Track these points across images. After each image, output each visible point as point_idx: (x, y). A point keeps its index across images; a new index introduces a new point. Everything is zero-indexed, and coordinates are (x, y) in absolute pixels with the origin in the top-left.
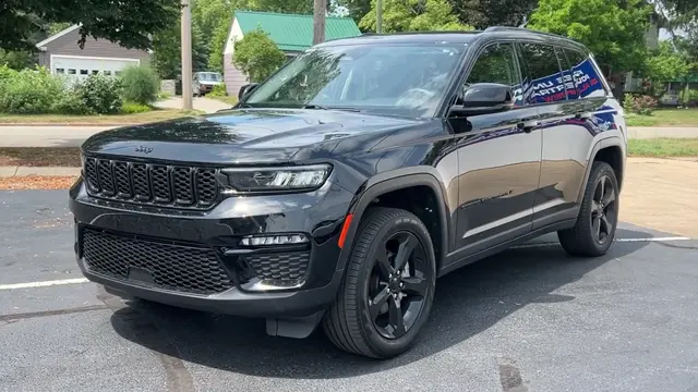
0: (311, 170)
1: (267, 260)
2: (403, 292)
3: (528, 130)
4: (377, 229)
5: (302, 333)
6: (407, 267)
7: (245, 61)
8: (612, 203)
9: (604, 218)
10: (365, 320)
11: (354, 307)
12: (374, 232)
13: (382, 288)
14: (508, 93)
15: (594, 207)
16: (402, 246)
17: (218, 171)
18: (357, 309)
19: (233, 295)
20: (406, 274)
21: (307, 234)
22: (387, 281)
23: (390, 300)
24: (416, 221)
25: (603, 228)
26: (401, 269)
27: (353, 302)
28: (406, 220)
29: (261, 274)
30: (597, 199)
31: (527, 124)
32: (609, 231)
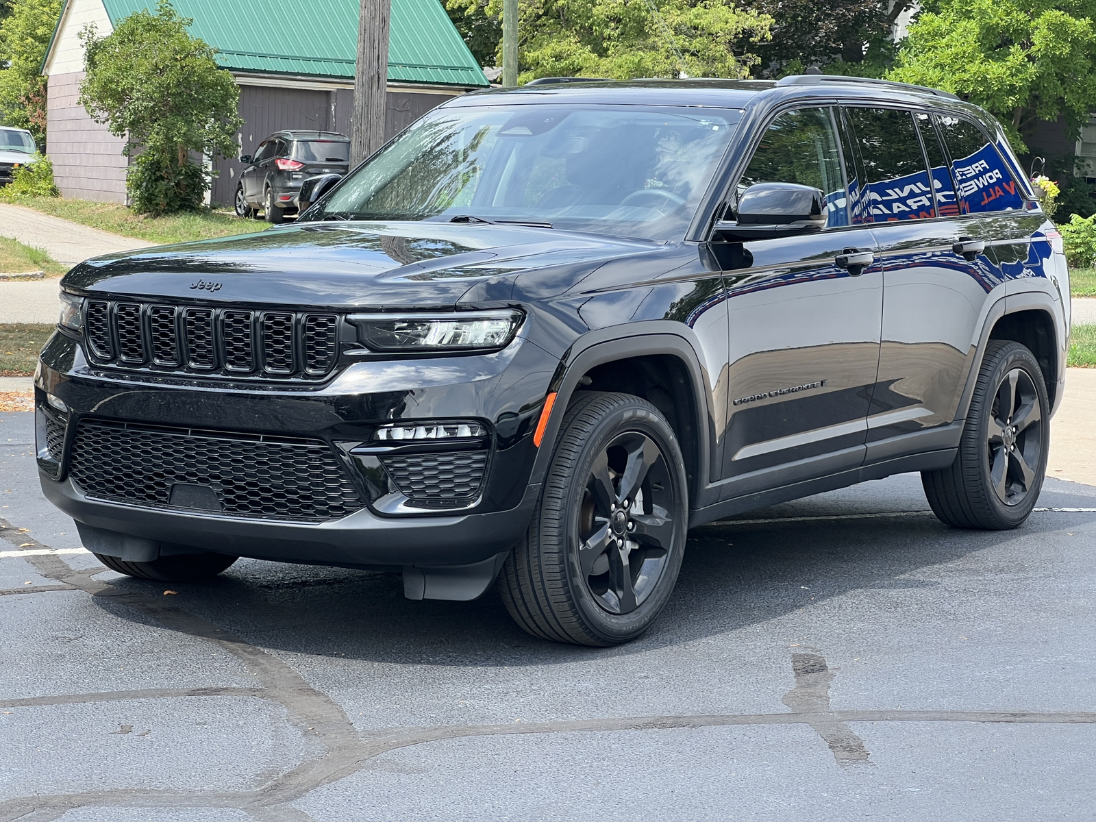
0: (489, 319)
1: (418, 465)
2: (633, 538)
3: (855, 270)
4: (594, 422)
5: (470, 591)
6: (639, 496)
7: (120, 97)
8: (1033, 425)
9: (1017, 455)
10: (573, 573)
11: (556, 549)
12: (588, 428)
13: (598, 527)
14: (815, 202)
15: (994, 429)
16: (632, 457)
17: (340, 320)
18: (561, 551)
19: (360, 522)
20: (637, 509)
21: (483, 422)
22: (607, 513)
23: (611, 550)
24: (655, 417)
25: (1015, 475)
26: (631, 499)
27: (555, 540)
28: (641, 413)
29: (408, 487)
30: (1000, 415)
31: (853, 259)
32: (1028, 482)
